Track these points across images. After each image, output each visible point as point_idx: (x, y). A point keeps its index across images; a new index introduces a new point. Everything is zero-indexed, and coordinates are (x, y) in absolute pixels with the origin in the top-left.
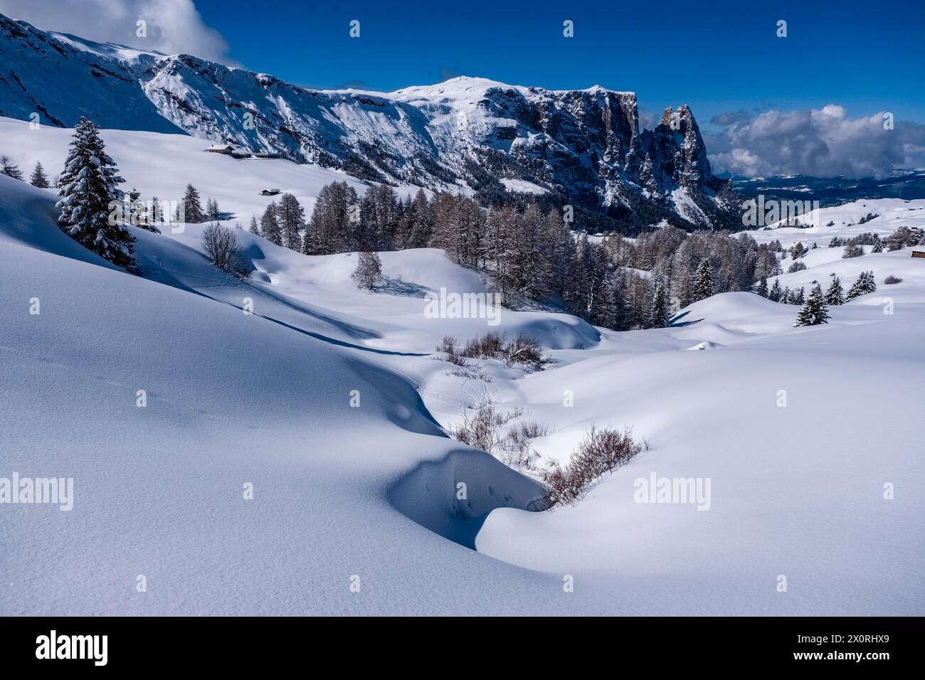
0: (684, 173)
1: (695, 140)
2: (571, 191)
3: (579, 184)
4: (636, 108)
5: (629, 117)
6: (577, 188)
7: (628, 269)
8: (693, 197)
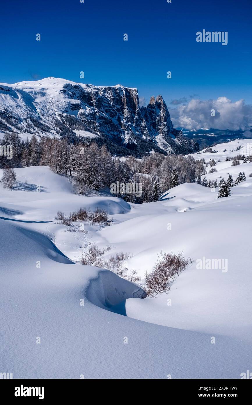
0: (161, 128)
1: (165, 112)
2: (108, 136)
3: (112, 132)
4: (138, 96)
5: (134, 100)
6: (112, 135)
7: (140, 174)
8: (165, 139)
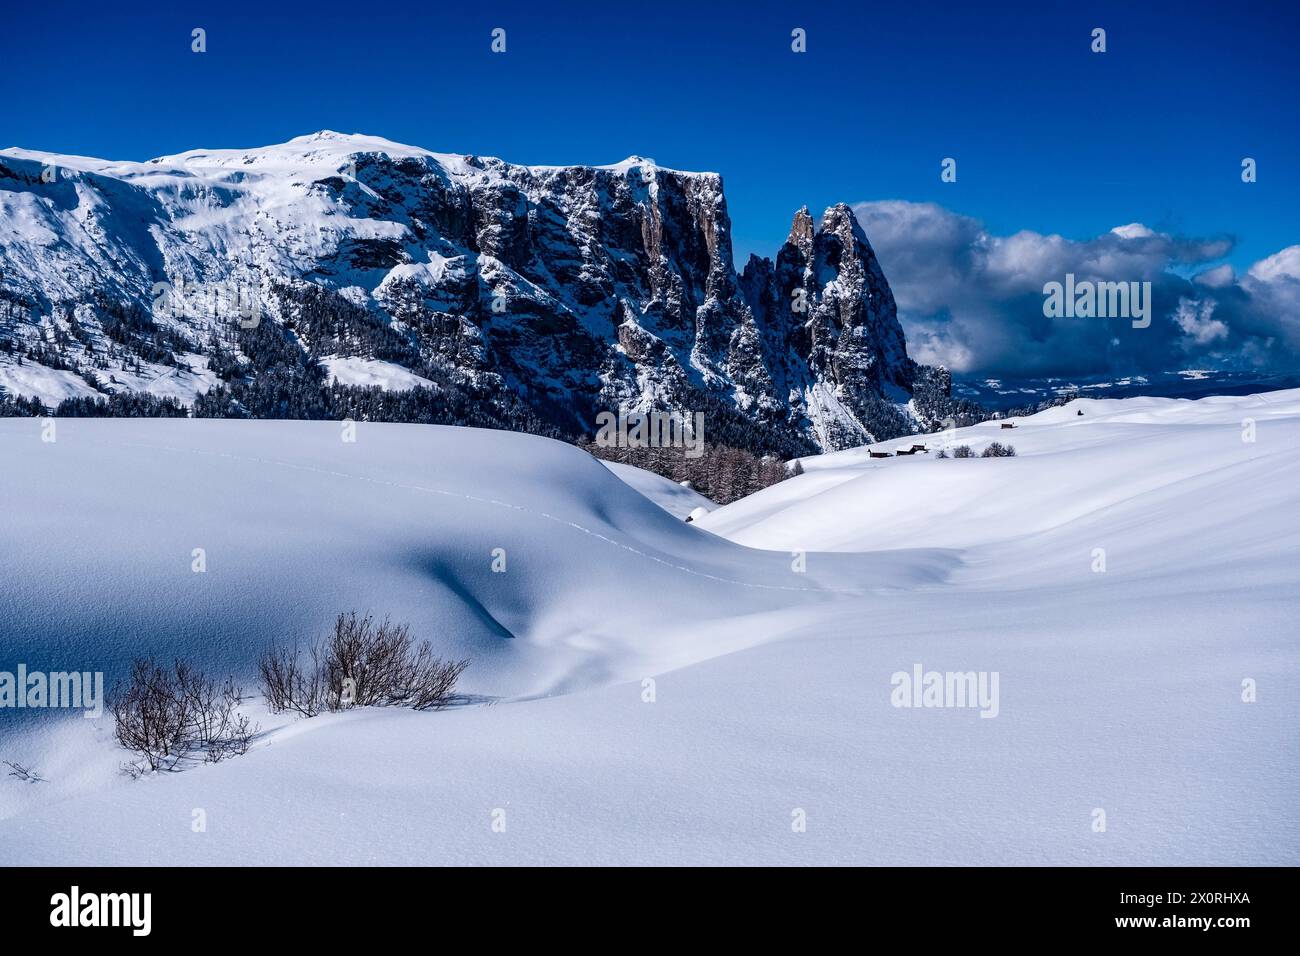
0: (836, 353)
1: (861, 280)
2: (553, 390)
3: (575, 374)
4: (722, 205)
5: (705, 227)
6: (570, 384)
8: (855, 407)
